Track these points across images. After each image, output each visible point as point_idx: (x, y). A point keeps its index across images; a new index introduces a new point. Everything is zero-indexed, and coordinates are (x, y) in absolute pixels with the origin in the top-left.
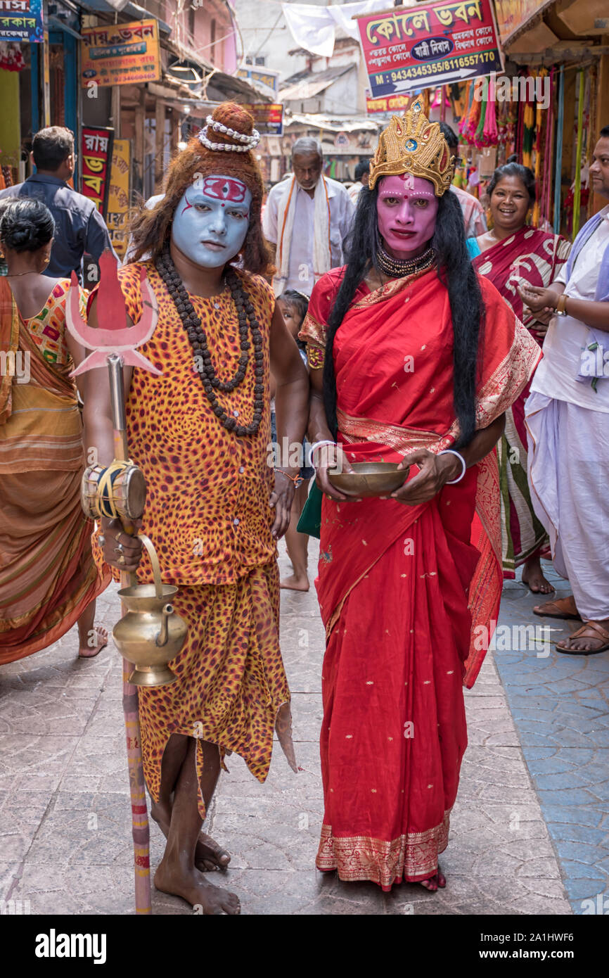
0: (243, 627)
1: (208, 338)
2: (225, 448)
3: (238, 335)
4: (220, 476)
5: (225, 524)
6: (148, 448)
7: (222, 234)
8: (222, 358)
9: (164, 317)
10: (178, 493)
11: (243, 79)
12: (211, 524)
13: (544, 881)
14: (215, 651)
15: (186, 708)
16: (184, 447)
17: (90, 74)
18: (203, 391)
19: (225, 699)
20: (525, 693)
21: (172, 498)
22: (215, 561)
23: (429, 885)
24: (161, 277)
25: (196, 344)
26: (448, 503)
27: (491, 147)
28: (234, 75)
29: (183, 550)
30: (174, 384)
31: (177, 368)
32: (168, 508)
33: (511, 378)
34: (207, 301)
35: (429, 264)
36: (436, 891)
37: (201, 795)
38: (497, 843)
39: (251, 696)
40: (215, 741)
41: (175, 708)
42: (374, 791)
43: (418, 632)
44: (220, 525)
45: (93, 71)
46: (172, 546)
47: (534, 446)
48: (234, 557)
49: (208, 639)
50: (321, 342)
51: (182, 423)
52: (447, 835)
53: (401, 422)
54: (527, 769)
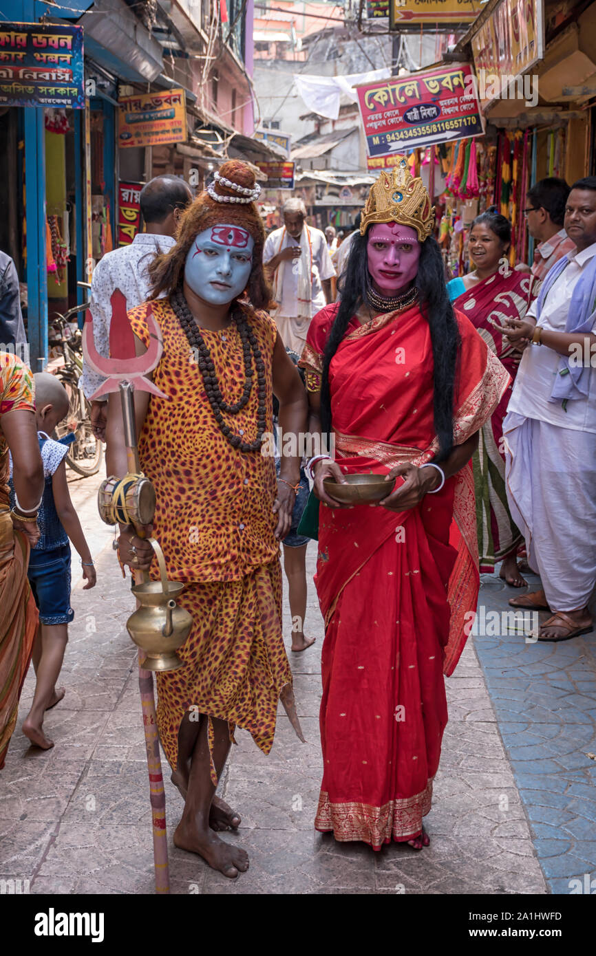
0: (249, 618)
1: (216, 367)
2: (231, 462)
3: (243, 364)
4: (227, 487)
5: (231, 529)
6: (163, 462)
7: (228, 275)
8: (228, 385)
9: (177, 349)
10: (190, 502)
11: (259, 141)
12: (219, 528)
13: (516, 841)
14: (223, 639)
15: (198, 689)
16: (196, 462)
17: (126, 136)
18: (212, 413)
19: (233, 681)
20: (501, 675)
21: (185, 507)
22: (223, 561)
23: (414, 844)
24: (175, 313)
25: (205, 372)
26: (429, 510)
27: (473, 199)
28: (252, 137)
29: (195, 552)
30: (187, 407)
31: (189, 393)
32: (181, 515)
33: (484, 400)
34: (215, 334)
35: (412, 301)
36: (421, 849)
37: (213, 765)
38: (475, 807)
39: (257, 679)
40: (225, 717)
41: (189, 689)
42: (365, 762)
43: (403, 622)
44: (227, 529)
45: (128, 134)
46: (184, 548)
47: (512, 459)
48: (240, 557)
49: (217, 629)
50: (318, 369)
51: (194, 441)
52: (430, 800)
53: (387, 440)
54: (502, 741)
